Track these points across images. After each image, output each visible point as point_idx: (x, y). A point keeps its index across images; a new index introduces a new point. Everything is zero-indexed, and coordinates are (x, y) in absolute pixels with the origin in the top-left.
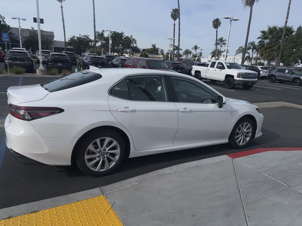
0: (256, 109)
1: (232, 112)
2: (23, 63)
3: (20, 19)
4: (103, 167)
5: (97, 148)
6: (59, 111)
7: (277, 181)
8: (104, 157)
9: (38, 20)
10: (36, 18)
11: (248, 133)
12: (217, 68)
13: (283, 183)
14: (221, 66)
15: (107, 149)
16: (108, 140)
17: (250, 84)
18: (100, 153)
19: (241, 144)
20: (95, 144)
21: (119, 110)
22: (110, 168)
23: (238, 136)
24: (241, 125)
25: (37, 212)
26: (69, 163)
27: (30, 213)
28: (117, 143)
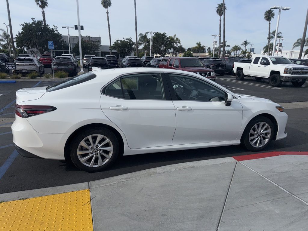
0: (276, 107)
1: (243, 110)
2: (67, 67)
3: (69, 27)
4: (97, 163)
5: (89, 145)
6: (52, 109)
7: (280, 187)
8: (97, 153)
9: (79, 27)
10: (77, 26)
11: (266, 134)
12: (261, 64)
13: (285, 191)
14: (265, 61)
15: (100, 146)
16: (100, 137)
17: (301, 80)
18: (93, 150)
19: (257, 146)
20: (87, 140)
21: (110, 108)
22: (103, 164)
23: (253, 137)
24: (256, 126)
25: (25, 199)
26: (63, 158)
27: (20, 200)
28: (109, 140)
